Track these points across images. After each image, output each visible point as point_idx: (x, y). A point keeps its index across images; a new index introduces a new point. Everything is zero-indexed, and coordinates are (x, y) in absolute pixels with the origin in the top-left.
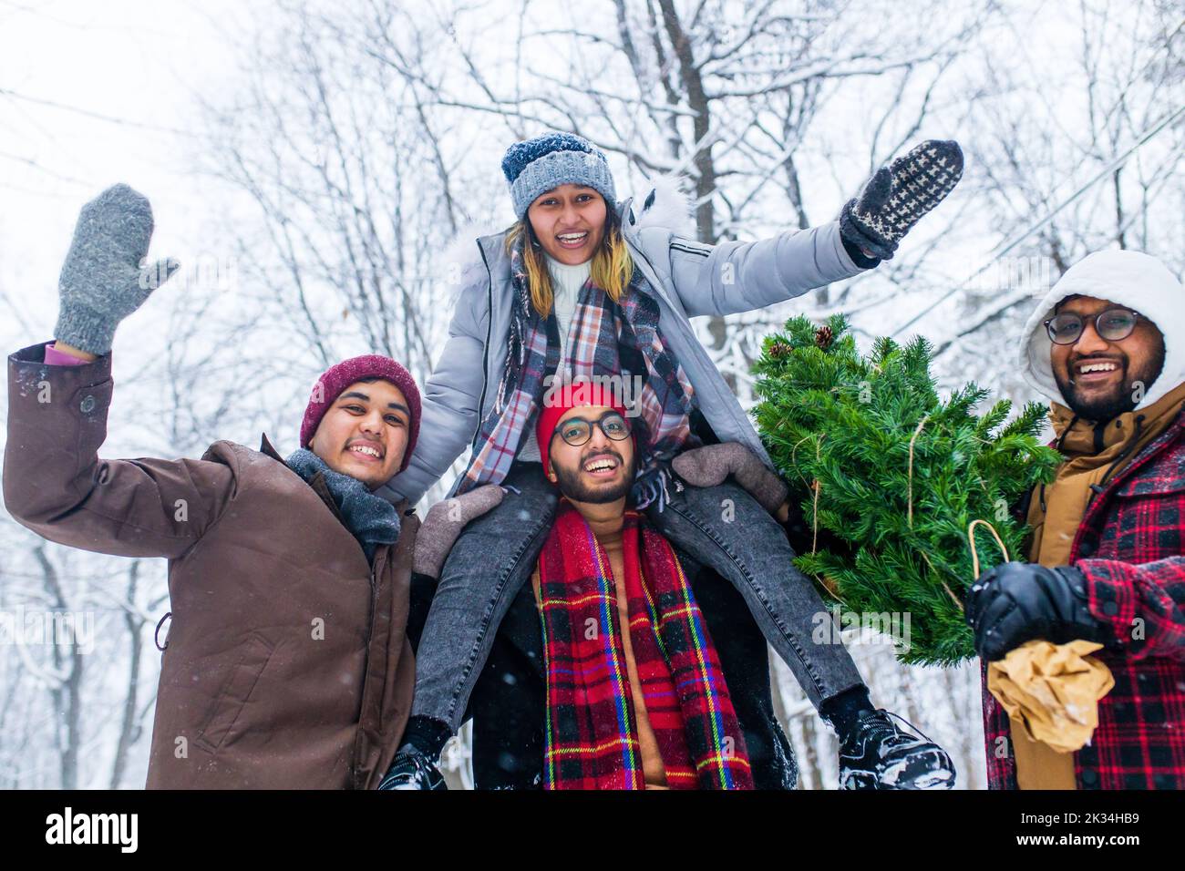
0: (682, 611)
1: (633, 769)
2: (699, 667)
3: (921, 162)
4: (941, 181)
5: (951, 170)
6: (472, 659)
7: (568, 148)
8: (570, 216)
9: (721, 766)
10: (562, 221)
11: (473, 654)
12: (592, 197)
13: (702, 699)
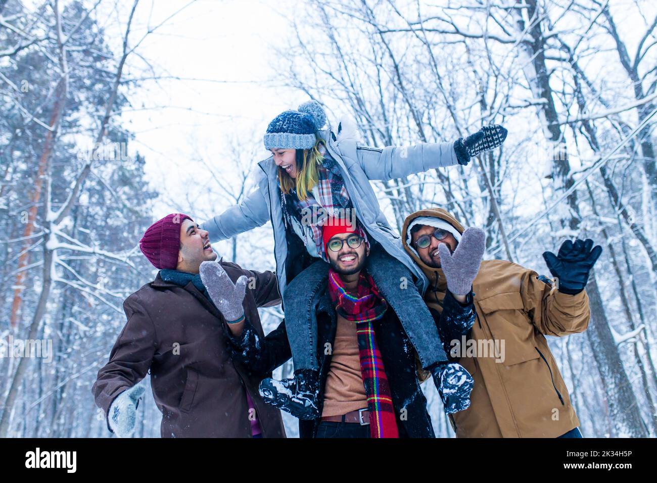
2: (371, 357)
3: (493, 132)
4: (496, 142)
5: (501, 140)
6: (311, 337)
9: (376, 401)
11: (310, 335)
13: (372, 371)
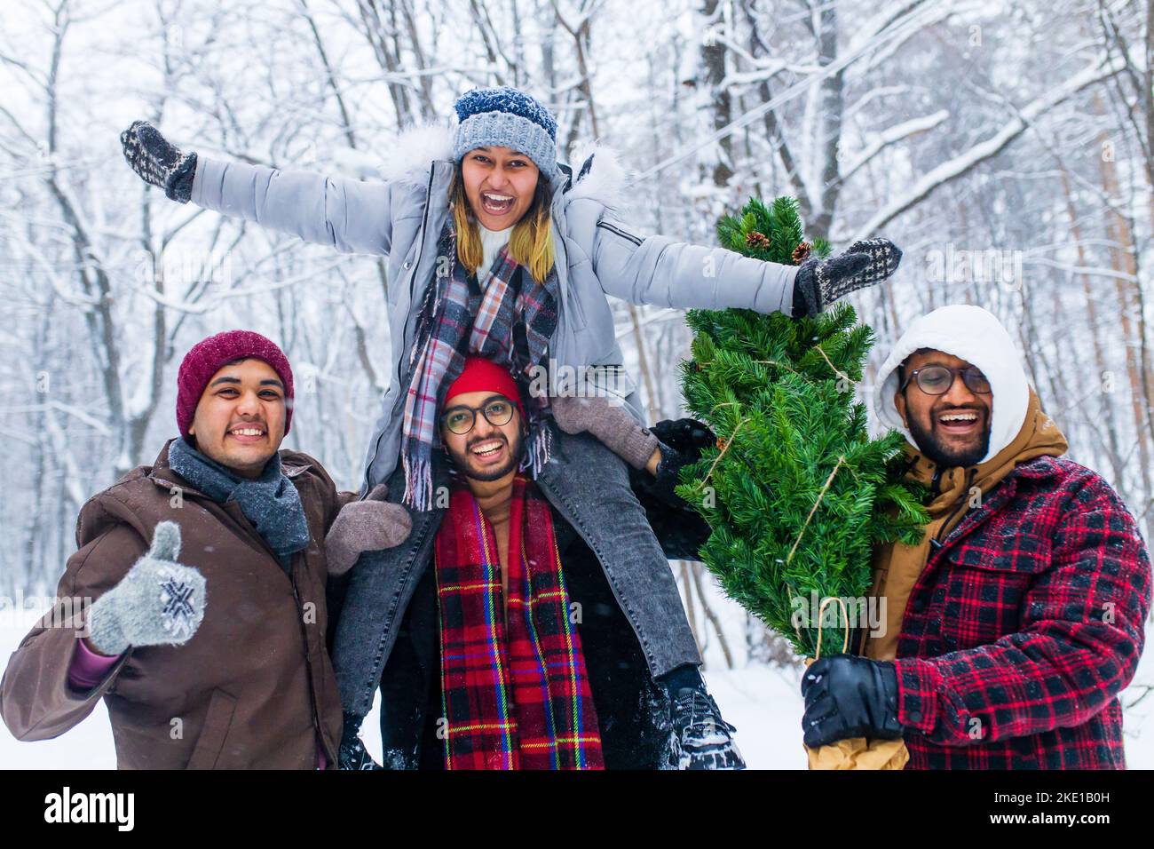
0: (556, 594)
1: (509, 752)
7: (514, 111)
8: (497, 178)
9: (577, 745)
10: (489, 180)
12: (525, 165)
13: (567, 682)
